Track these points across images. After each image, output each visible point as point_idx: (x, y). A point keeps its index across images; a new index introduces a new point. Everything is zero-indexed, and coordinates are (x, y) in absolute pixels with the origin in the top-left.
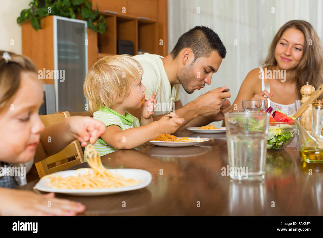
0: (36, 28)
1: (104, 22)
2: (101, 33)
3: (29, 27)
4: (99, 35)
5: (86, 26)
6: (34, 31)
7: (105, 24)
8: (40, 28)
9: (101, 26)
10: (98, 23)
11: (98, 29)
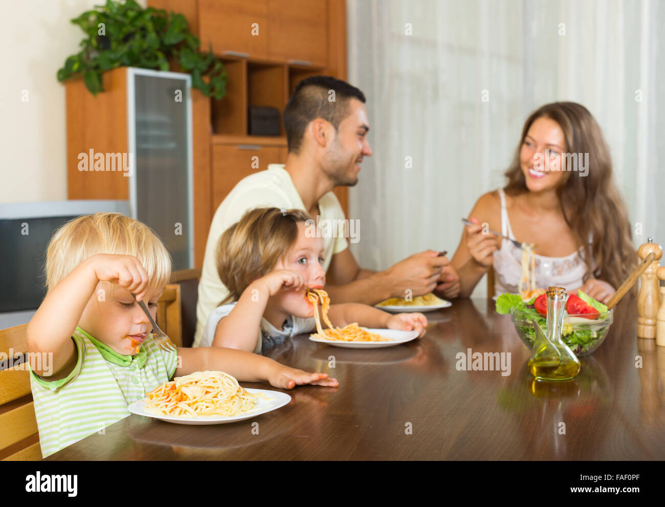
0: (93, 90)
1: (224, 74)
2: (219, 97)
3: (80, 88)
4: (213, 102)
5: (189, 84)
6: (89, 96)
7: (224, 79)
8: (102, 90)
9: (219, 85)
10: (212, 77)
11: (212, 89)
